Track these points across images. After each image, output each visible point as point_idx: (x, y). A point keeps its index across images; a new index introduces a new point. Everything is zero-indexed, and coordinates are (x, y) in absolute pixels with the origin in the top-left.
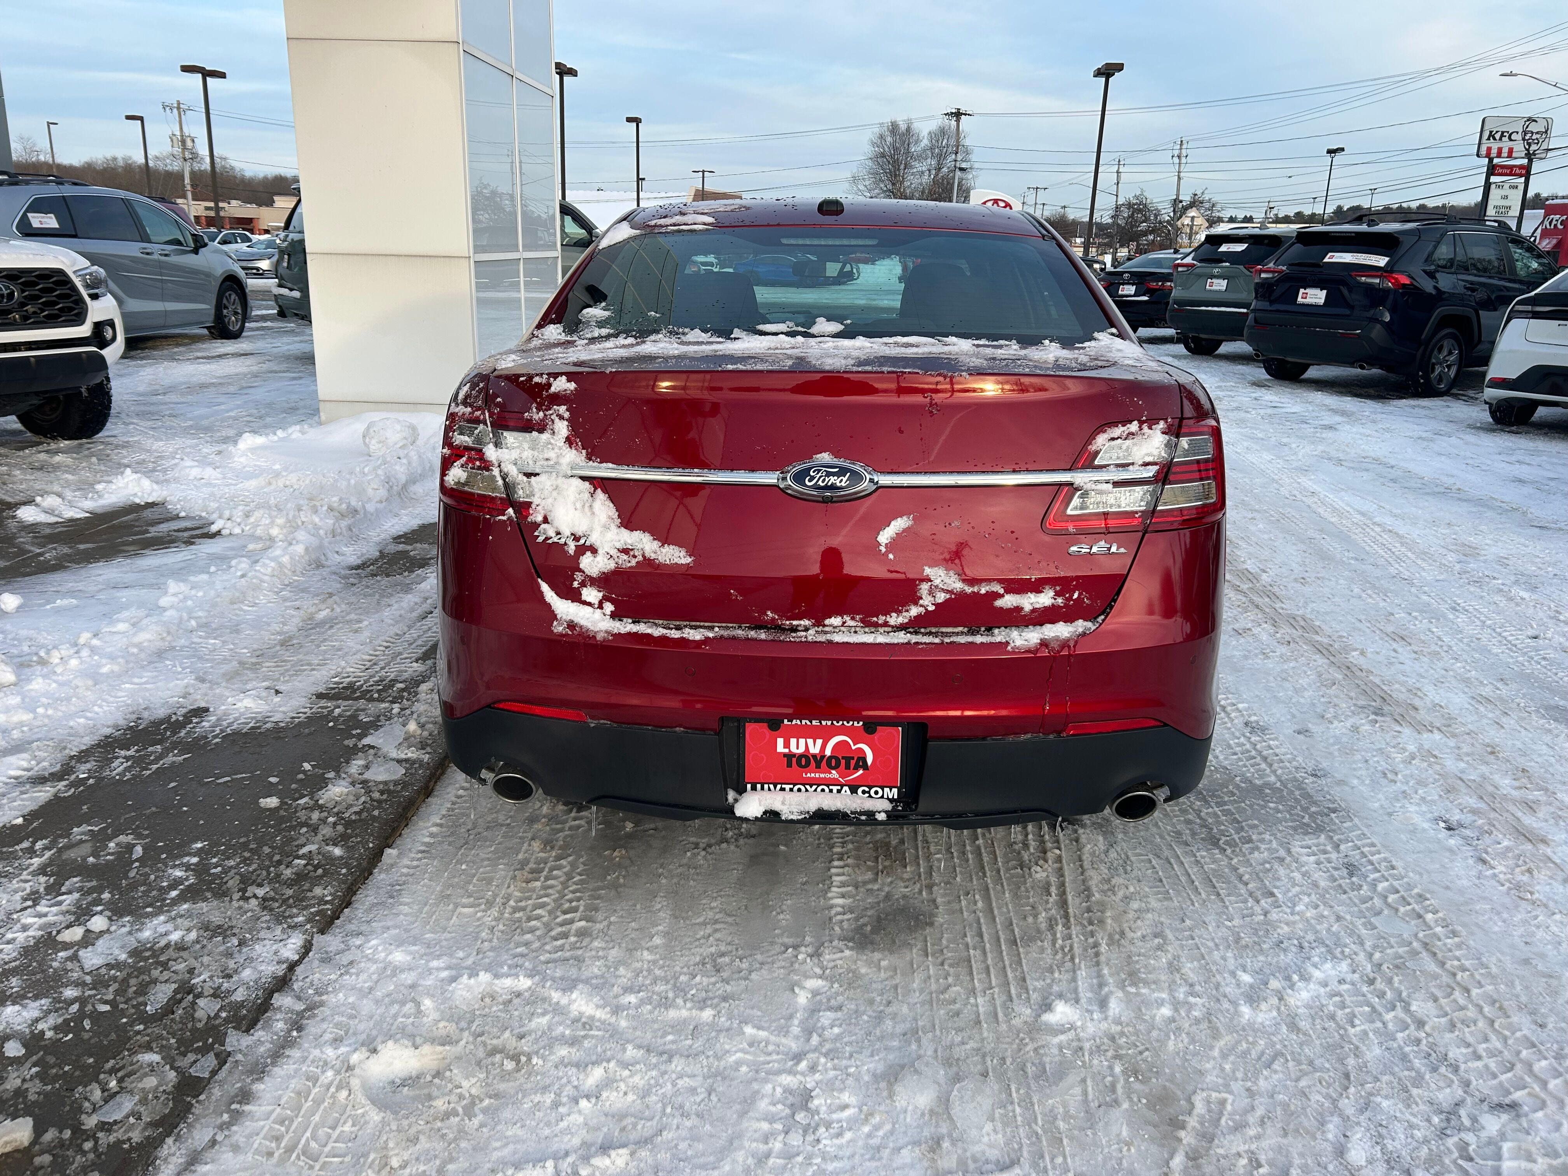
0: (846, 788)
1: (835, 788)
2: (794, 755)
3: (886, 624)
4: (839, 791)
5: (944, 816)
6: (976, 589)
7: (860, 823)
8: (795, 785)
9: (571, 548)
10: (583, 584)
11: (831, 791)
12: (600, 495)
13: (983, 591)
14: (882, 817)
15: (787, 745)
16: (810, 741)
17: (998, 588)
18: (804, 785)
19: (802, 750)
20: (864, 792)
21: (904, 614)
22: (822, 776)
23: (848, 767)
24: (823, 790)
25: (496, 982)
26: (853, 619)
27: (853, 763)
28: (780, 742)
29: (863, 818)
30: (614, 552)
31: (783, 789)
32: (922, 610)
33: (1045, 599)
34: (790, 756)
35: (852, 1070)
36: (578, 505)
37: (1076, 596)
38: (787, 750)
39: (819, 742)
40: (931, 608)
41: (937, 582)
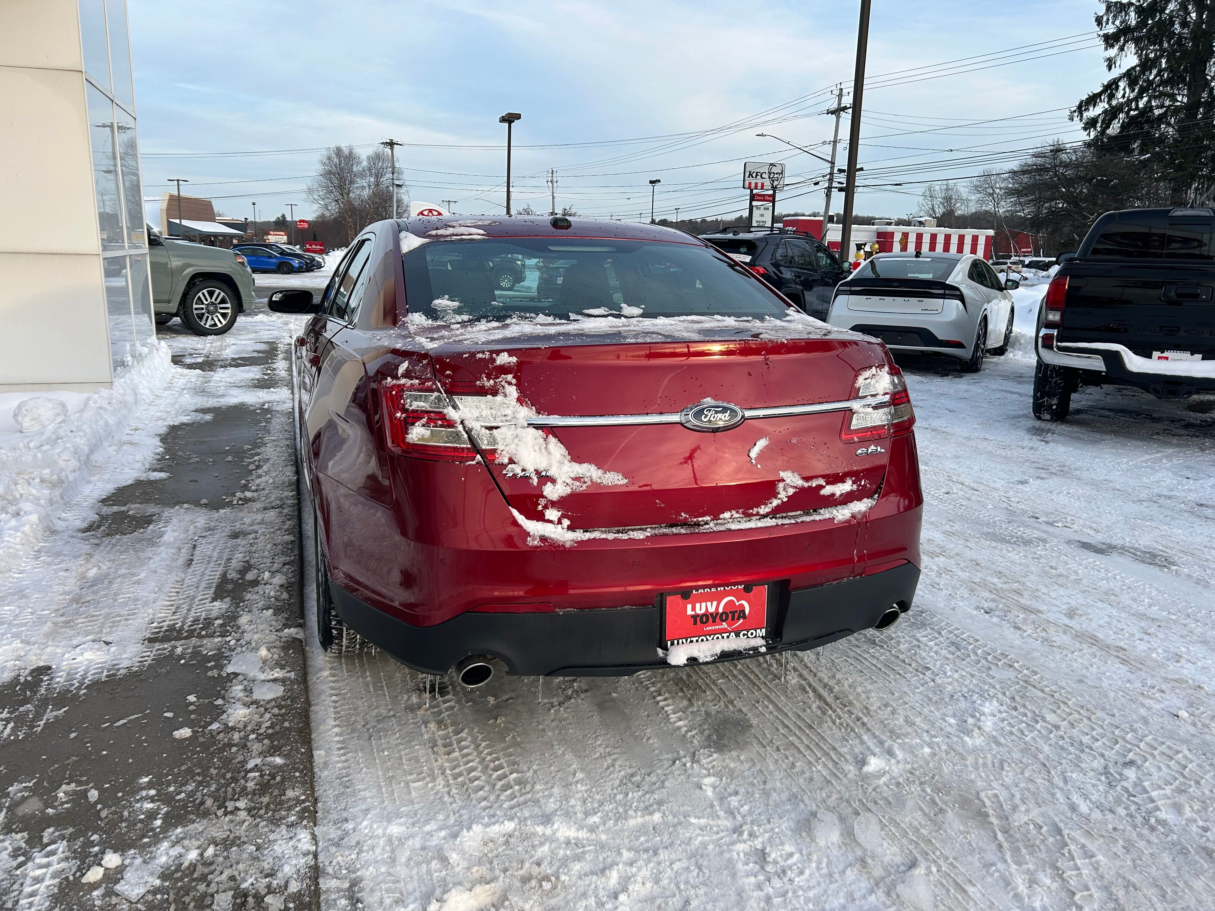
0: (733, 634)
1: (725, 635)
2: (698, 615)
3: (758, 514)
4: (728, 637)
6: (810, 484)
7: (750, 656)
8: (699, 637)
9: (535, 481)
10: (546, 507)
11: (723, 637)
12: (552, 440)
13: (814, 485)
14: (763, 650)
15: (694, 609)
16: (709, 604)
17: (822, 482)
18: (705, 636)
19: (703, 611)
20: (744, 635)
21: (769, 505)
22: (717, 627)
23: (733, 619)
24: (718, 638)
26: (737, 512)
27: (737, 615)
28: (689, 607)
29: (751, 652)
30: (569, 481)
31: (691, 641)
32: (779, 502)
33: (847, 486)
34: (695, 617)
36: (537, 448)
37: (863, 483)
38: (693, 613)
39: (715, 603)
40: (785, 500)
41: (788, 481)
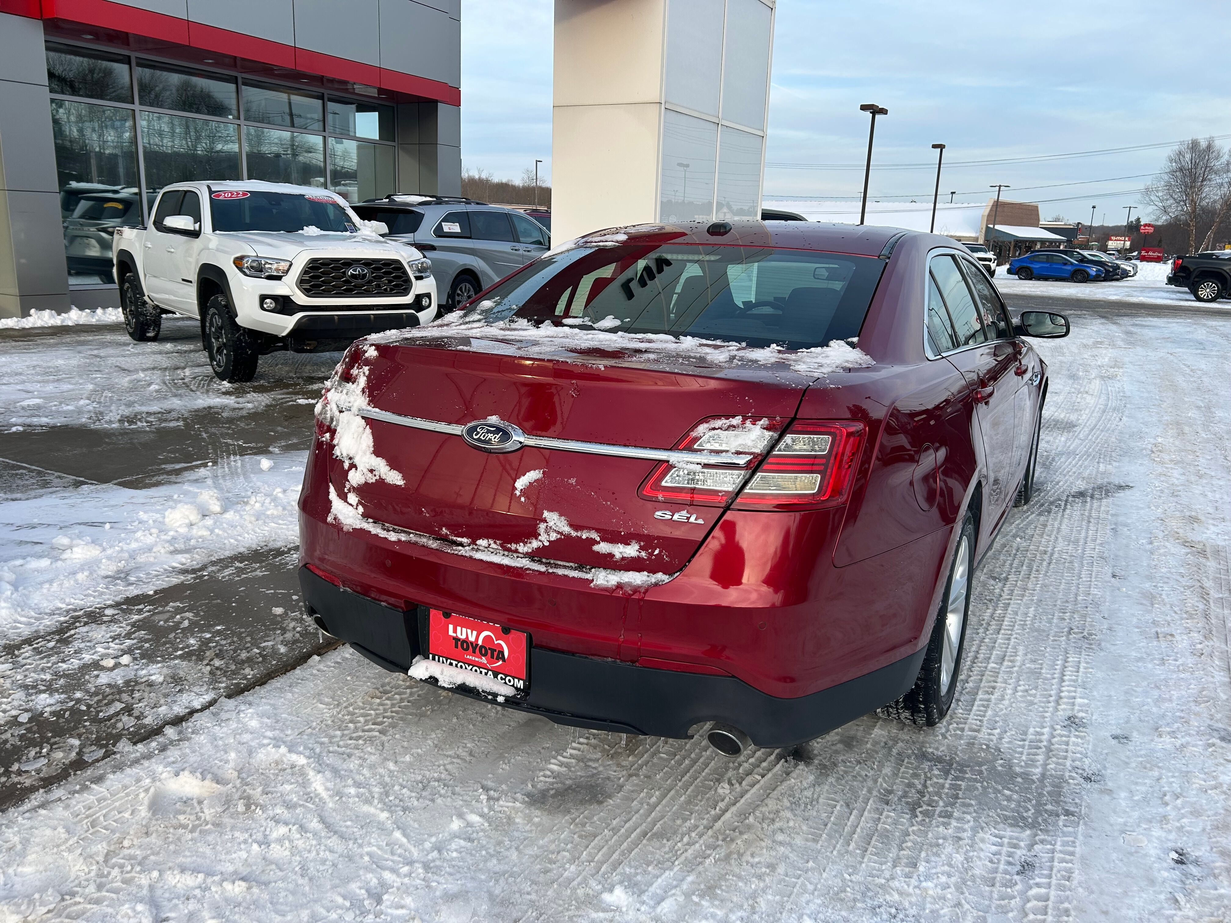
0: (490, 673)
1: (484, 671)
2: (459, 640)
3: (516, 551)
4: (486, 674)
5: (548, 710)
6: (579, 534)
7: (486, 700)
8: (459, 662)
9: (346, 465)
10: (349, 491)
11: (481, 672)
12: (368, 430)
13: (584, 537)
14: (501, 699)
15: (455, 631)
16: (469, 631)
17: (595, 535)
18: (464, 663)
19: (463, 637)
20: (502, 679)
21: (529, 545)
22: (477, 659)
23: (492, 657)
24: (476, 671)
25: (288, 755)
26: (495, 543)
28: (451, 627)
29: (490, 697)
30: (365, 471)
31: (451, 664)
32: (540, 544)
33: (631, 551)
34: (457, 639)
35: (434, 884)
36: (355, 436)
37: (657, 552)
38: (454, 635)
39: (475, 633)
40: (547, 544)
41: (551, 524)
